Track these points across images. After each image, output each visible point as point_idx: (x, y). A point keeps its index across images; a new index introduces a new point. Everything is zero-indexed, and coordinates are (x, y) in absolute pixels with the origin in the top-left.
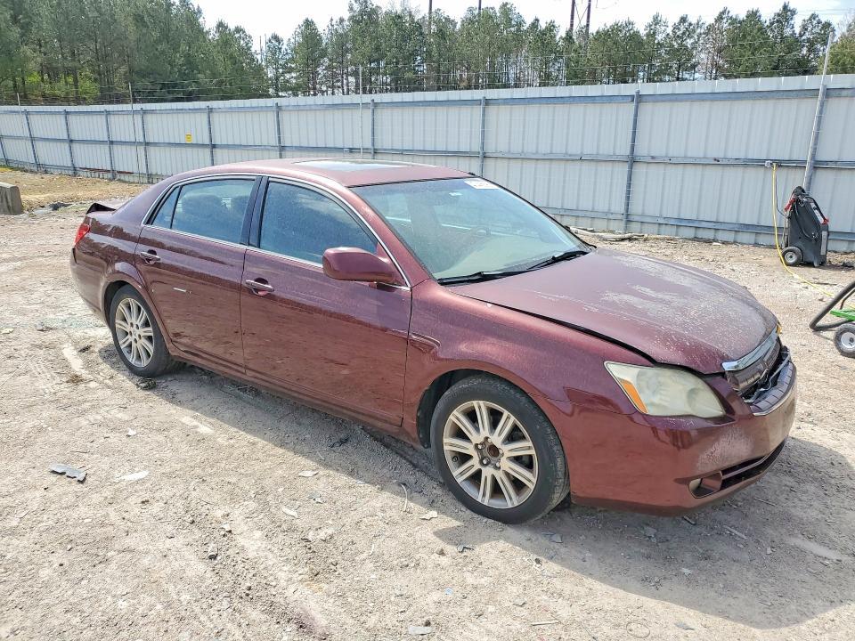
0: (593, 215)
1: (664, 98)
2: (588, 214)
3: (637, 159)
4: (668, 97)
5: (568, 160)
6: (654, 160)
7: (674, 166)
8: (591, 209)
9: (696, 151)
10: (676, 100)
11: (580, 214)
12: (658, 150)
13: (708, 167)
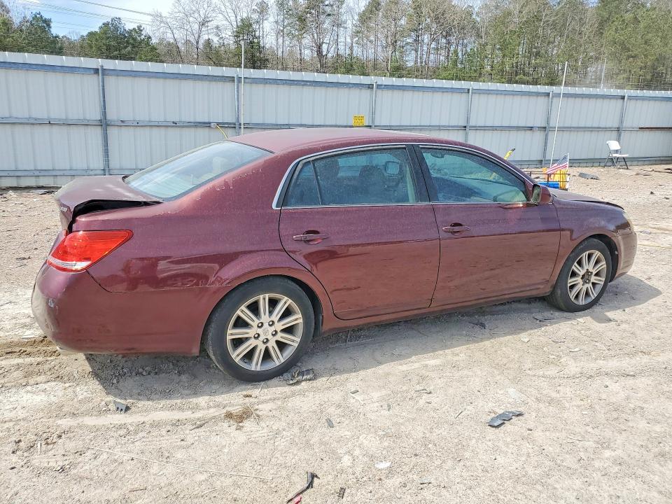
0: (73, 173)
1: (124, 73)
2: (66, 173)
3: (109, 123)
4: (127, 73)
5: (33, 124)
6: (123, 124)
7: (142, 128)
8: (69, 168)
9: (157, 116)
10: (135, 76)
11: (58, 173)
12: (126, 115)
13: (169, 128)
